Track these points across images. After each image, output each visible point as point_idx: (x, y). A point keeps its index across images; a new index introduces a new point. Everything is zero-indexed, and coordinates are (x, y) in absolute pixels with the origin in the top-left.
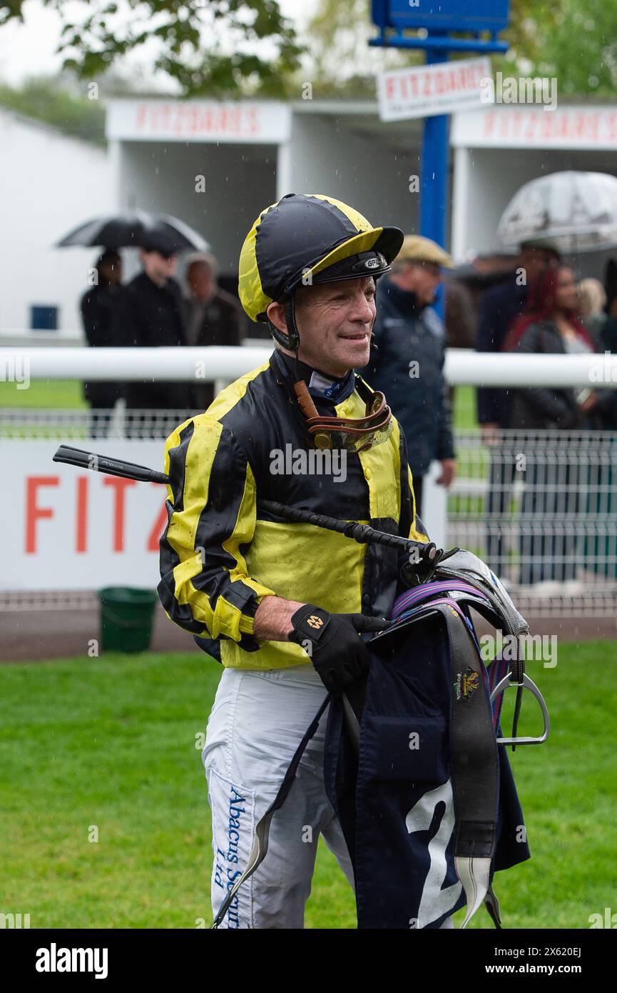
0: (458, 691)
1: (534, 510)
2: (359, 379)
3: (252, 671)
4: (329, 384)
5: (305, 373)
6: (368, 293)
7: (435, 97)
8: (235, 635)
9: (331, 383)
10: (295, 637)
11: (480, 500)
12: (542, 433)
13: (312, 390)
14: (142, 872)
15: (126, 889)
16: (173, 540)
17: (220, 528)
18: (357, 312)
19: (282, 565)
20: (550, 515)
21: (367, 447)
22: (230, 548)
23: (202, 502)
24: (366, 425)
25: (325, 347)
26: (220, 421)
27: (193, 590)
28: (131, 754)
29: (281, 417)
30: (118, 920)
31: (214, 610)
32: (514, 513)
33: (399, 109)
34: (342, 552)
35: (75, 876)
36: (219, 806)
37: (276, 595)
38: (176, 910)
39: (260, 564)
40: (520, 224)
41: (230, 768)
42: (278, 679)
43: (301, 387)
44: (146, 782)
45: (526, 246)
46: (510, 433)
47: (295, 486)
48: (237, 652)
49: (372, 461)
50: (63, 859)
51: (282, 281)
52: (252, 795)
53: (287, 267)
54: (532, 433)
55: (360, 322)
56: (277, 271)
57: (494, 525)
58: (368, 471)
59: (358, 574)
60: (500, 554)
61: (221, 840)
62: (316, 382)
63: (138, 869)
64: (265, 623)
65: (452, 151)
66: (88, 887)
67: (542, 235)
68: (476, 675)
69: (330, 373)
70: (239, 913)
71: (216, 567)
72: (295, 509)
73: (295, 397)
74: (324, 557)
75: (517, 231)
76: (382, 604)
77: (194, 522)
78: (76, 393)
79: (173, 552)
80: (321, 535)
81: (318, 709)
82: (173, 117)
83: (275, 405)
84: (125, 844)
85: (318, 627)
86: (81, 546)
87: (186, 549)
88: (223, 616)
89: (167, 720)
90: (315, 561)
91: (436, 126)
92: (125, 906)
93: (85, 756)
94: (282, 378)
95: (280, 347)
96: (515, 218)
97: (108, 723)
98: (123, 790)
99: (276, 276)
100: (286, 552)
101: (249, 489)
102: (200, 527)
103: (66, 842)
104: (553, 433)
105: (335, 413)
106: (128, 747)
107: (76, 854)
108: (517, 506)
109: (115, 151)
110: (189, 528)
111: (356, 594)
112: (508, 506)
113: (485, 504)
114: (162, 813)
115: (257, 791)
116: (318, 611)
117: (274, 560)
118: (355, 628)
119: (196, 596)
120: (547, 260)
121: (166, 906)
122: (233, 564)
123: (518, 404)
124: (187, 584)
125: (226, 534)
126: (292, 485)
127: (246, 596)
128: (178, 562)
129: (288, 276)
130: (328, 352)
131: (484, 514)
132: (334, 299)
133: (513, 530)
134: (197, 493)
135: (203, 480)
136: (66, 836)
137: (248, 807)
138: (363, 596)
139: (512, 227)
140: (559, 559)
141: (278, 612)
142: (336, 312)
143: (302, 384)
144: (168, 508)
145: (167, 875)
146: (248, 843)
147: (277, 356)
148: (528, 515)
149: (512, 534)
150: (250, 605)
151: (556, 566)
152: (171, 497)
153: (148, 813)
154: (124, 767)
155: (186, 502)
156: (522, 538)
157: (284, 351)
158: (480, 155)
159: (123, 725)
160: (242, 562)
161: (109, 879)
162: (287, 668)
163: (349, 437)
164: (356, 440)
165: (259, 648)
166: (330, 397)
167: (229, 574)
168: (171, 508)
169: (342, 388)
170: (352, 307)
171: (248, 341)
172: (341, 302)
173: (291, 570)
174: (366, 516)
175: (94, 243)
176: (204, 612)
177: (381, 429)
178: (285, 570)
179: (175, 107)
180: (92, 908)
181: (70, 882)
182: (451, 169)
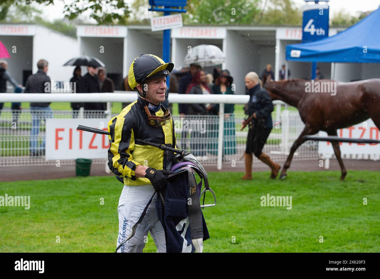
0: (190, 193)
1: (194, 137)
2: (162, 105)
3: (132, 186)
4: (154, 107)
5: (147, 104)
6: (165, 81)
7: (166, 25)
8: (130, 176)
9: (154, 106)
10: (146, 176)
11: (179, 134)
12: (196, 116)
13: (149, 108)
14: (88, 236)
15: (83, 241)
16: (112, 150)
17: (125, 147)
18: (162, 86)
19: (141, 157)
20: (199, 138)
21: (164, 124)
22: (128, 152)
23: (120, 140)
24: (164, 118)
25: (153, 96)
26: (124, 117)
27: (118, 164)
28: (85, 204)
29: (140, 115)
30: (81, 249)
31: (124, 169)
32: (189, 138)
33: (157, 28)
34: (157, 153)
35: (69, 237)
36: (121, 222)
37: (141, 165)
38: (97, 246)
39: (135, 156)
40: (190, 59)
41: (124, 212)
42: (139, 188)
43: (146, 107)
44: (89, 212)
45: (192, 65)
46: (188, 116)
47: (144, 135)
48: (128, 181)
49: (165, 128)
50: (66, 233)
51: (141, 78)
52: (130, 220)
53: (142, 74)
54: (194, 116)
55: (163, 89)
56: (139, 76)
57: (183, 141)
58: (164, 131)
59: (162, 159)
60: (185, 149)
61: (121, 231)
62: (150, 106)
63: (87, 235)
64: (138, 172)
65: (171, 39)
66: (73, 240)
67: (196, 62)
68: (195, 188)
69: (154, 104)
70: (124, 251)
71: (124, 157)
72: (144, 141)
73: (144, 110)
74: (152, 154)
75: (189, 61)
76: (168, 168)
77: (118, 145)
78: (69, 106)
79: (112, 154)
80: (152, 148)
81: (152, 196)
82: (95, 30)
83: (139, 112)
84: (83, 228)
85: (153, 173)
86: (71, 147)
87: (116, 153)
88: (126, 171)
89: (94, 195)
90: (150, 155)
91: (167, 33)
92: (83, 245)
93: (72, 205)
94: (141, 105)
95: (140, 96)
96: (189, 57)
97: (78, 196)
98: (82, 214)
99: (139, 77)
100: (142, 153)
101: (132, 136)
102: (119, 146)
103: (67, 228)
104: (199, 116)
105: (155, 115)
106: (84, 202)
107: (70, 231)
108: (190, 136)
109: (79, 40)
110: (116, 147)
111: (161, 165)
112: (187, 136)
113: (181, 135)
114: (93, 220)
115: (132, 219)
116: (153, 169)
117: (139, 155)
118: (163, 173)
119: (118, 166)
120: (198, 69)
121: (95, 245)
122: (129, 156)
123: (190, 108)
124: (116, 162)
125: (127, 148)
126: (144, 134)
127: (132, 164)
128: (113, 156)
129: (143, 77)
130: (154, 97)
131: (181, 138)
132: (155, 83)
133: (189, 142)
134: (118, 137)
135: (120, 133)
136: (67, 227)
137: (129, 223)
138: (163, 165)
139: (188, 60)
140: (201, 150)
141: (142, 169)
142: (156, 86)
143: (147, 106)
144: (110, 142)
145: (95, 237)
146: (129, 233)
147: (139, 99)
148: (193, 138)
149: (188, 143)
150: (134, 168)
151: (200, 152)
152: (110, 138)
153: (89, 220)
154: (83, 208)
155: (115, 140)
156: (191, 144)
157: (141, 97)
158: (179, 40)
159: (82, 196)
160: (131, 155)
161: (79, 238)
162: (142, 185)
163: (159, 121)
164: (161, 122)
165: (136, 180)
166: (154, 110)
167: (128, 159)
168: (111, 141)
169: (157, 108)
170: (160, 85)
171: (115, 91)
172: (158, 84)
173: (144, 158)
174: (164, 143)
175: (74, 65)
176: (121, 170)
177: (168, 119)
178: (142, 158)
179: (95, 27)
180: (74, 246)
181: (68, 239)
182: (171, 44)
